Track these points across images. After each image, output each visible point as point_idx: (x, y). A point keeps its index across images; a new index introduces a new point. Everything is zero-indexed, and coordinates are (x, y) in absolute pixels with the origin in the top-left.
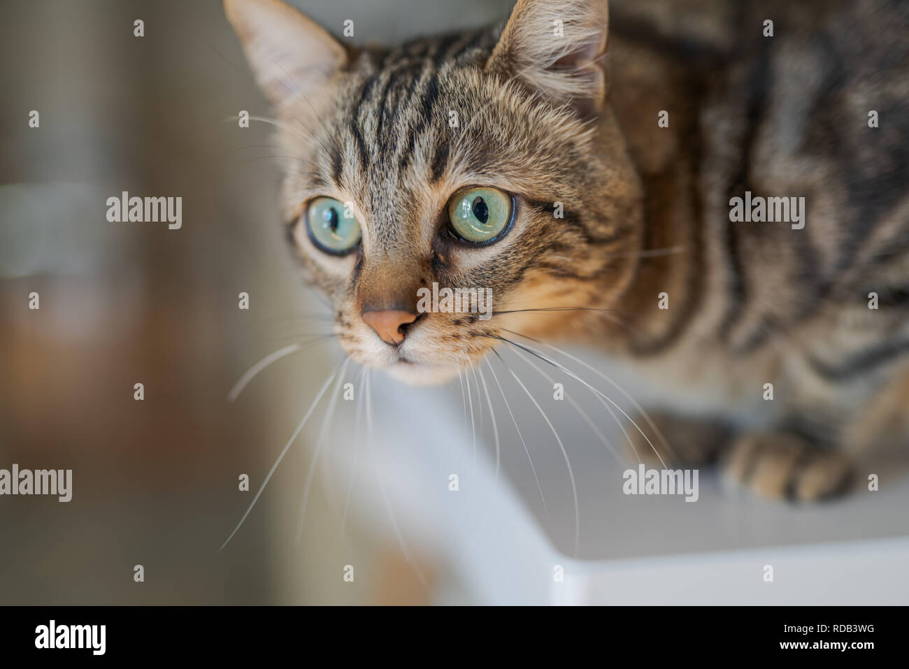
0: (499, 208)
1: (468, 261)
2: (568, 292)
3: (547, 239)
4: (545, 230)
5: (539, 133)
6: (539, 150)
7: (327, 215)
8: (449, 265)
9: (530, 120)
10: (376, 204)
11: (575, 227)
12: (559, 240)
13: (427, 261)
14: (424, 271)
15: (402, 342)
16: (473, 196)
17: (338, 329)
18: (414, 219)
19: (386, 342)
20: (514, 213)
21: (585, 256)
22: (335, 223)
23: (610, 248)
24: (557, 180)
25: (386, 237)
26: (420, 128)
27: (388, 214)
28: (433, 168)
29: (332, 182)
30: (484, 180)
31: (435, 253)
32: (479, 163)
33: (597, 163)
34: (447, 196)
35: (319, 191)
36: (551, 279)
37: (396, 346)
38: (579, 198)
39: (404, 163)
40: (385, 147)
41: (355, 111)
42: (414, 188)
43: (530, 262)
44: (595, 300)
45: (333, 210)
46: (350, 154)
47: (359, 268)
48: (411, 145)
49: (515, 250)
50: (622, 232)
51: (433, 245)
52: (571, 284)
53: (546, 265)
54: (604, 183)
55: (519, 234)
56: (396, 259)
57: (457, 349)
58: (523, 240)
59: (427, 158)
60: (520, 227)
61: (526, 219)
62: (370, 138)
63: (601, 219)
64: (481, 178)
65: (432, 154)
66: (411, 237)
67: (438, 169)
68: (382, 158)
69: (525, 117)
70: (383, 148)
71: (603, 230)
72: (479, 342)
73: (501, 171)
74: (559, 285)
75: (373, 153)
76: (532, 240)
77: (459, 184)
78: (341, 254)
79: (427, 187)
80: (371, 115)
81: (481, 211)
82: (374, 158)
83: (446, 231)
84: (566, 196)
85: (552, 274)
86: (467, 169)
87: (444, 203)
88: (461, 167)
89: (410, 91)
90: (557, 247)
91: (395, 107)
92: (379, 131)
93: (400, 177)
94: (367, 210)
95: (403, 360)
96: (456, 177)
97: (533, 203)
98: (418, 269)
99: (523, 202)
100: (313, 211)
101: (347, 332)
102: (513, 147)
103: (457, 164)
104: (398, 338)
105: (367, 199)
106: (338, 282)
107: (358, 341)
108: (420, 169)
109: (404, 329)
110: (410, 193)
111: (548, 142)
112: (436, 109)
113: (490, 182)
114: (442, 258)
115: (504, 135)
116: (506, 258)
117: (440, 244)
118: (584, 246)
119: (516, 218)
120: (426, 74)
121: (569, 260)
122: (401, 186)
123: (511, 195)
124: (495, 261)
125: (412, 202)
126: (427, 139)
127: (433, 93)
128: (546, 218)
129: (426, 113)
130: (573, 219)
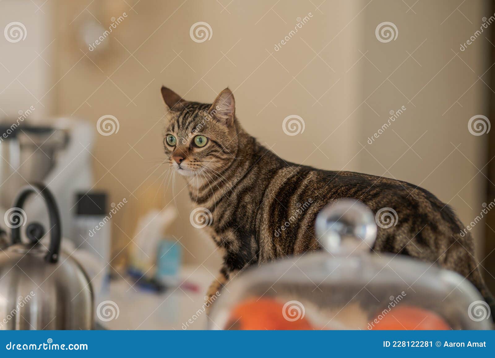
1: (197, 150)
3: (213, 149)
4: (213, 146)
8: (192, 150)
16: (199, 137)
17: (169, 161)
19: (177, 163)
21: (222, 155)
28: (192, 130)
29: (172, 131)
37: (179, 164)
39: (187, 128)
40: (184, 124)
41: (179, 117)
45: (172, 137)
48: (189, 125)
51: (190, 145)
57: (191, 167)
58: (208, 148)
60: (208, 145)
61: (210, 143)
62: (180, 124)
63: (227, 148)
68: (183, 127)
73: (207, 133)
75: (181, 126)
76: (211, 148)
78: (172, 146)
80: (182, 119)
81: (201, 141)
83: (193, 143)
84: (219, 141)
87: (193, 137)
92: (183, 121)
94: (178, 137)
95: (180, 168)
97: (212, 140)
98: (186, 149)
99: (210, 140)
100: (168, 137)
101: (171, 161)
104: (179, 162)
105: (178, 134)
107: (173, 163)
108: (190, 129)
109: (181, 161)
114: (191, 148)
118: (222, 152)
119: (208, 143)
121: (219, 154)
123: (208, 139)
124: (202, 151)
126: (192, 125)
127: (196, 116)
128: (214, 144)
129: (194, 120)
130: (220, 146)
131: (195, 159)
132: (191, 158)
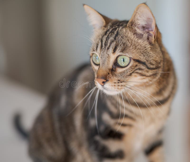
1: (119, 70)
2: (144, 79)
3: (137, 67)
4: (136, 66)
6: (137, 48)
8: (115, 71)
10: (102, 57)
11: (144, 65)
13: (111, 69)
14: (109, 71)
18: (109, 61)
19: (101, 85)
20: (130, 61)
21: (147, 72)
24: (140, 55)
26: (113, 41)
27: (104, 59)
28: (114, 50)
29: (96, 51)
32: (123, 50)
34: (116, 57)
35: (94, 52)
36: (139, 76)
38: (145, 59)
39: (108, 49)
43: (133, 72)
46: (99, 46)
48: (110, 45)
49: (129, 69)
51: (112, 66)
52: (144, 77)
53: (138, 73)
58: (131, 67)
59: (112, 48)
60: (131, 65)
61: (132, 63)
63: (151, 64)
64: (123, 54)
65: (114, 47)
66: (108, 64)
68: (105, 47)
70: (105, 45)
71: (152, 66)
73: (127, 53)
76: (133, 68)
77: (118, 54)
78: (97, 65)
79: (112, 54)
80: (105, 38)
82: (103, 47)
83: (116, 64)
84: (142, 59)
86: (120, 52)
89: (114, 33)
90: (140, 69)
92: (106, 42)
93: (107, 52)
97: (134, 60)
98: (108, 71)
99: (132, 60)
102: (131, 48)
103: (119, 50)
104: (103, 84)
105: (101, 55)
108: (111, 50)
110: (108, 55)
112: (117, 38)
113: (124, 55)
114: (114, 69)
115: (130, 45)
116: (127, 71)
118: (147, 69)
119: (130, 63)
120: (117, 30)
121: (143, 72)
122: (107, 53)
123: (130, 58)
125: (109, 57)
126: (114, 44)
127: (117, 34)
128: (137, 63)
129: (115, 38)
130: (144, 63)
131: (119, 80)
132: (115, 79)
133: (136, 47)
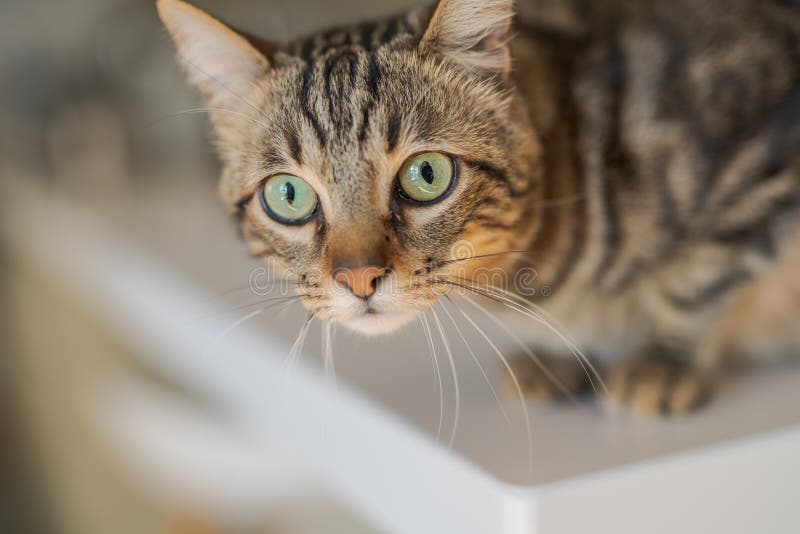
0: (443, 169)
2: (494, 240)
3: (482, 195)
4: (481, 187)
5: (469, 103)
6: (471, 117)
7: (283, 189)
8: (405, 223)
9: (461, 93)
10: (338, 176)
11: (502, 183)
12: (490, 195)
13: (388, 221)
14: (386, 229)
15: (372, 294)
16: (420, 161)
18: (373, 187)
19: (358, 296)
20: (456, 174)
21: (508, 208)
22: (291, 195)
23: (524, 200)
24: (487, 143)
25: (350, 202)
26: (371, 105)
27: (351, 182)
28: (388, 139)
29: (291, 161)
30: (432, 147)
31: (393, 214)
32: (426, 131)
33: (514, 127)
34: (400, 164)
35: (277, 169)
36: (482, 230)
37: (366, 298)
38: (505, 158)
39: (362, 137)
42: (374, 160)
43: (469, 216)
44: (512, 246)
45: (288, 185)
46: (307, 134)
47: (322, 232)
48: (366, 121)
49: (459, 205)
50: (532, 186)
51: (390, 207)
52: (499, 233)
53: (481, 217)
54: (520, 144)
55: (462, 191)
56: (363, 221)
57: (417, 297)
58: (465, 197)
59: (381, 131)
60: (463, 185)
61: (467, 177)
62: (323, 119)
63: (520, 175)
64: (429, 144)
65: (386, 128)
66: (372, 201)
67: (392, 140)
68: (339, 135)
69: (456, 90)
70: (338, 125)
71: (521, 185)
72: (436, 289)
73: (445, 138)
74: (488, 235)
75: (329, 130)
76: (473, 196)
77: (411, 151)
78: (299, 223)
79: (384, 156)
80: (320, 98)
81: (427, 173)
82: (332, 135)
83: (400, 195)
84: (497, 156)
85: (483, 225)
86: (417, 137)
87: (397, 169)
88: (412, 136)
89: (353, 74)
90: (489, 201)
91: (341, 89)
92: (331, 110)
93: (361, 149)
94: (329, 182)
95: (371, 311)
96: (407, 146)
97: (471, 163)
99: (462, 163)
100: (269, 188)
101: (313, 291)
102: (451, 117)
103: (408, 134)
105: (329, 172)
106: (300, 248)
107: (327, 298)
108: (377, 139)
110: (370, 163)
111: (477, 110)
112: (381, 88)
113: (438, 147)
114: (398, 217)
115: (443, 106)
116: (453, 213)
117: (395, 205)
118: (508, 200)
119: (458, 177)
120: (363, 59)
121: (498, 211)
122: (362, 158)
123: (452, 157)
124: (443, 216)
125: (372, 170)
126: (379, 115)
128: (482, 176)
129: (373, 92)
130: (500, 175)
131: (430, 259)
132: (415, 257)
133: (466, 114)
